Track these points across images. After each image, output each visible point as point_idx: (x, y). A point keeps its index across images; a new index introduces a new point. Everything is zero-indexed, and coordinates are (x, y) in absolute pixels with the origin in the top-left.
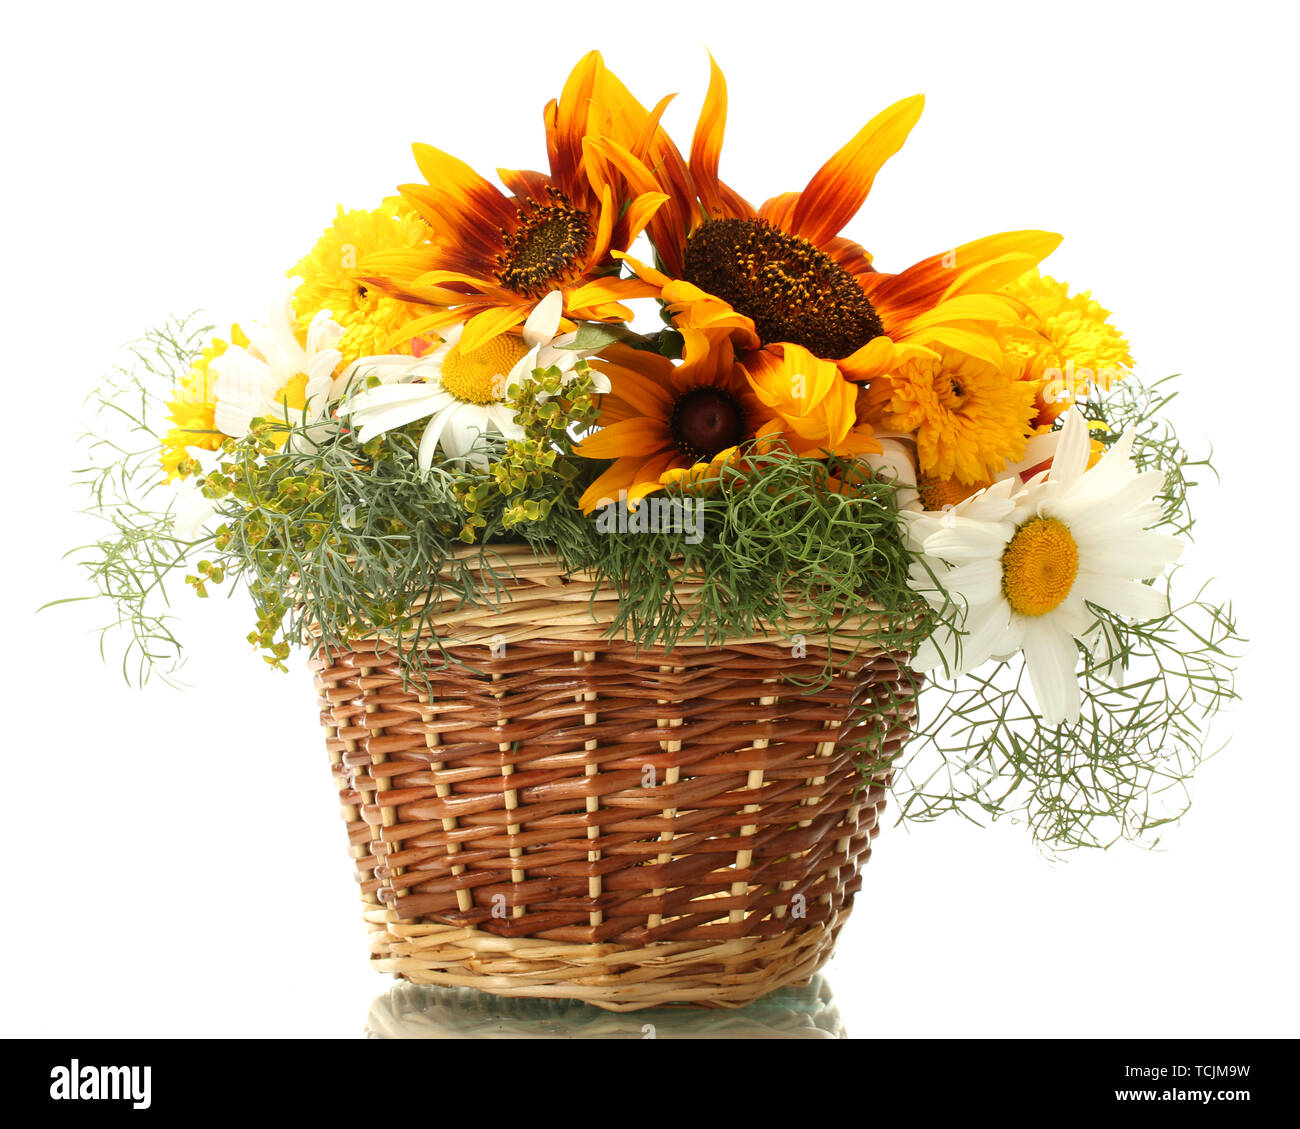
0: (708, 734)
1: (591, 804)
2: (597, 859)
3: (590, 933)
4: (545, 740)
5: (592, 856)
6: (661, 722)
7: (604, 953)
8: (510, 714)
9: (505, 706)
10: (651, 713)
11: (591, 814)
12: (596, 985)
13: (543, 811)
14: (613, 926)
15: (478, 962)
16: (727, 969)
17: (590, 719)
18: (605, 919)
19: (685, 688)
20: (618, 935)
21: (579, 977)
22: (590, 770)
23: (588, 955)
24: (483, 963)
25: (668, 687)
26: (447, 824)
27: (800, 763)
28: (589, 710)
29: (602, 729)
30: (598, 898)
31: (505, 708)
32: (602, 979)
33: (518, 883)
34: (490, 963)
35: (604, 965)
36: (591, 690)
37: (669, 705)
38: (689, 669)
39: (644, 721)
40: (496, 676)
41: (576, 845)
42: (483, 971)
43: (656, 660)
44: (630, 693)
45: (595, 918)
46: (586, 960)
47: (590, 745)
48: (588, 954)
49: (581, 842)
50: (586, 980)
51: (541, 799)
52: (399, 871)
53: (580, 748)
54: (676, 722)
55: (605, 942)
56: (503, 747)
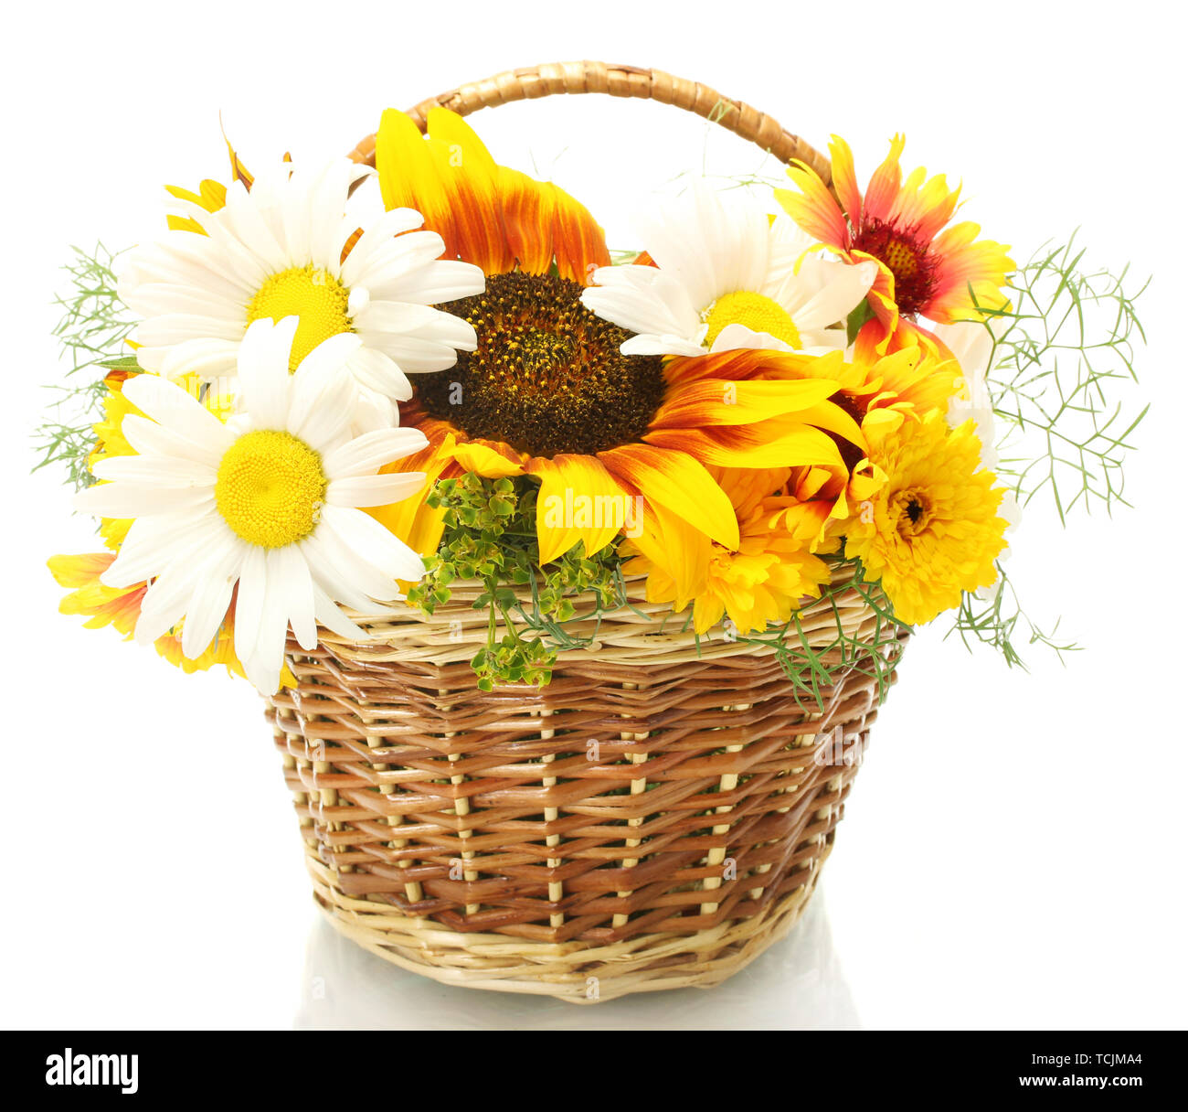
0: (678, 741)
1: (550, 814)
2: (558, 864)
3: (551, 933)
4: (497, 751)
5: (551, 863)
6: (625, 735)
7: (567, 952)
8: (458, 728)
9: (454, 720)
10: (613, 726)
11: (550, 823)
12: (558, 982)
13: (498, 816)
14: (574, 926)
15: (431, 953)
16: (700, 958)
17: (547, 734)
18: (567, 919)
19: (651, 703)
20: (581, 934)
21: (540, 974)
22: (549, 781)
23: (549, 954)
24: (435, 956)
25: (632, 703)
26: (392, 820)
27: (779, 756)
28: (546, 726)
29: (559, 744)
30: (559, 902)
31: (453, 722)
32: (565, 977)
33: (472, 882)
34: (443, 955)
35: (566, 963)
36: (548, 708)
37: (634, 720)
38: (654, 686)
39: (606, 733)
40: (442, 691)
41: (534, 850)
42: (436, 963)
43: (619, 677)
44: (592, 707)
45: (556, 920)
46: (546, 958)
47: (549, 758)
48: (549, 952)
49: (539, 849)
50: (547, 977)
51: (495, 805)
52: (342, 849)
53: (536, 760)
54: (642, 736)
55: (567, 941)
56: (452, 758)
